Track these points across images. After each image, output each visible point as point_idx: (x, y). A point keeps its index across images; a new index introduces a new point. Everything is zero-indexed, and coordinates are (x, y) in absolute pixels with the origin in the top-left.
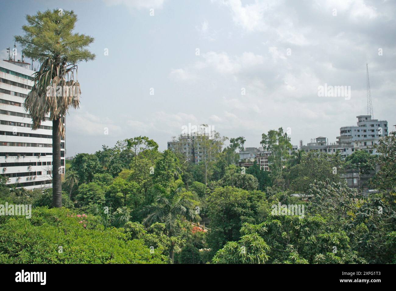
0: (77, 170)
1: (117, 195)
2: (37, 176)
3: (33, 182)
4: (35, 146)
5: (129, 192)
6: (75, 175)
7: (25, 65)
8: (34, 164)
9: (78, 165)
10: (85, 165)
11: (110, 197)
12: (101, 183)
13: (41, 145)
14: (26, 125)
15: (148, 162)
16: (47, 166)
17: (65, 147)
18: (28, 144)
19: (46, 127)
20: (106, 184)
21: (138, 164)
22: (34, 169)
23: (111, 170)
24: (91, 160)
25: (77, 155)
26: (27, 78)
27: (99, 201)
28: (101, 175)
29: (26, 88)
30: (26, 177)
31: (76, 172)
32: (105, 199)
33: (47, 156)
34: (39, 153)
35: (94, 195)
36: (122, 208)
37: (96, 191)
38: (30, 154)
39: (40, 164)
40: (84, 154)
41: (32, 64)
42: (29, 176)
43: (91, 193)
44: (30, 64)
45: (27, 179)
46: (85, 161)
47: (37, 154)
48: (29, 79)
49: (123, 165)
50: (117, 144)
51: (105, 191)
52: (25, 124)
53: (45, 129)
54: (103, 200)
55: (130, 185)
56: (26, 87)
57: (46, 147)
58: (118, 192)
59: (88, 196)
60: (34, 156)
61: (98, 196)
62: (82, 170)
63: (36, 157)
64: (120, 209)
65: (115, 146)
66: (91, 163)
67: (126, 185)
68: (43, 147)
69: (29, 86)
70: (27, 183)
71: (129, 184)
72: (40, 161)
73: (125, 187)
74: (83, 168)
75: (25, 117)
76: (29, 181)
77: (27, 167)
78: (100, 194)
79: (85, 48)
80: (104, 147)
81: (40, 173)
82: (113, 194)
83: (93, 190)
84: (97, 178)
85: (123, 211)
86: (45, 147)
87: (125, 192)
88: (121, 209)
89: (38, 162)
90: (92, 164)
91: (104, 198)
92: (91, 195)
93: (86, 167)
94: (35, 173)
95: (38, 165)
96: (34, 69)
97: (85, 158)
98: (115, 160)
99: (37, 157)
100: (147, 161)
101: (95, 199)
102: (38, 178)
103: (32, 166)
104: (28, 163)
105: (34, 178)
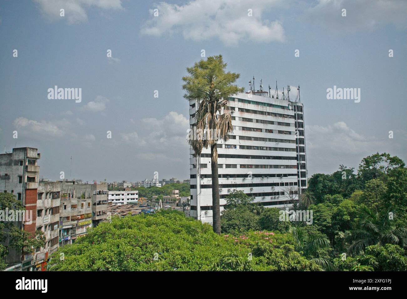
0: (313, 191)
1: (344, 218)
2: (280, 196)
3: (276, 202)
4: (277, 168)
5: (358, 216)
6: (310, 196)
7: (264, 94)
8: (277, 184)
9: (314, 186)
10: (320, 186)
11: (336, 220)
12: (330, 204)
13: (283, 167)
14: (268, 149)
15: (380, 183)
16: (289, 186)
17: (306, 168)
18: (271, 166)
19: (286, 150)
20: (336, 205)
21: (368, 185)
22: (277, 189)
23: (349, 191)
24: (327, 180)
25: (312, 176)
26: (266, 105)
27: (325, 223)
28: (331, 197)
29: (265, 115)
30: (270, 197)
31: (311, 193)
32: (330, 222)
33: (289, 177)
34: (281, 175)
35: (320, 217)
36: (344, 232)
37: (323, 212)
38: (273, 176)
39: (282, 184)
40: (320, 174)
41: (270, 92)
42: (272, 195)
43: (318, 214)
44: (267, 93)
45: (272, 198)
46: (320, 182)
47: (279, 175)
48: (267, 106)
49: (362, 186)
50: (362, 162)
51: (332, 213)
52: (267, 147)
53: (285, 151)
54: (328, 223)
55: (359, 208)
56: (265, 113)
57: (288, 168)
58: (344, 215)
59: (315, 217)
60: (277, 177)
61: (323, 217)
62: (318, 190)
63: (278, 178)
64: (342, 232)
65: (360, 165)
66: (326, 184)
67: (352, 207)
68: (284, 168)
69: (268, 112)
70: (271, 202)
71: (357, 206)
72: (283, 182)
73: (353, 210)
74: (318, 189)
75: (266, 141)
76: (273, 200)
77: (270, 187)
78: (325, 216)
79: (233, 84)
80: (342, 167)
81: (283, 193)
82: (340, 217)
83: (320, 212)
84: (328, 199)
85: (345, 235)
86: (286, 168)
87: (352, 215)
88: (343, 234)
89: (280, 183)
90: (328, 185)
91: (329, 220)
92: (318, 216)
93: (321, 188)
94: (278, 193)
95: (280, 186)
96: (271, 97)
97: (321, 179)
98: (352, 180)
99: (280, 178)
100: (378, 182)
101: (321, 221)
102: (282, 198)
103: (275, 187)
104: (271, 183)
105: (278, 198)
